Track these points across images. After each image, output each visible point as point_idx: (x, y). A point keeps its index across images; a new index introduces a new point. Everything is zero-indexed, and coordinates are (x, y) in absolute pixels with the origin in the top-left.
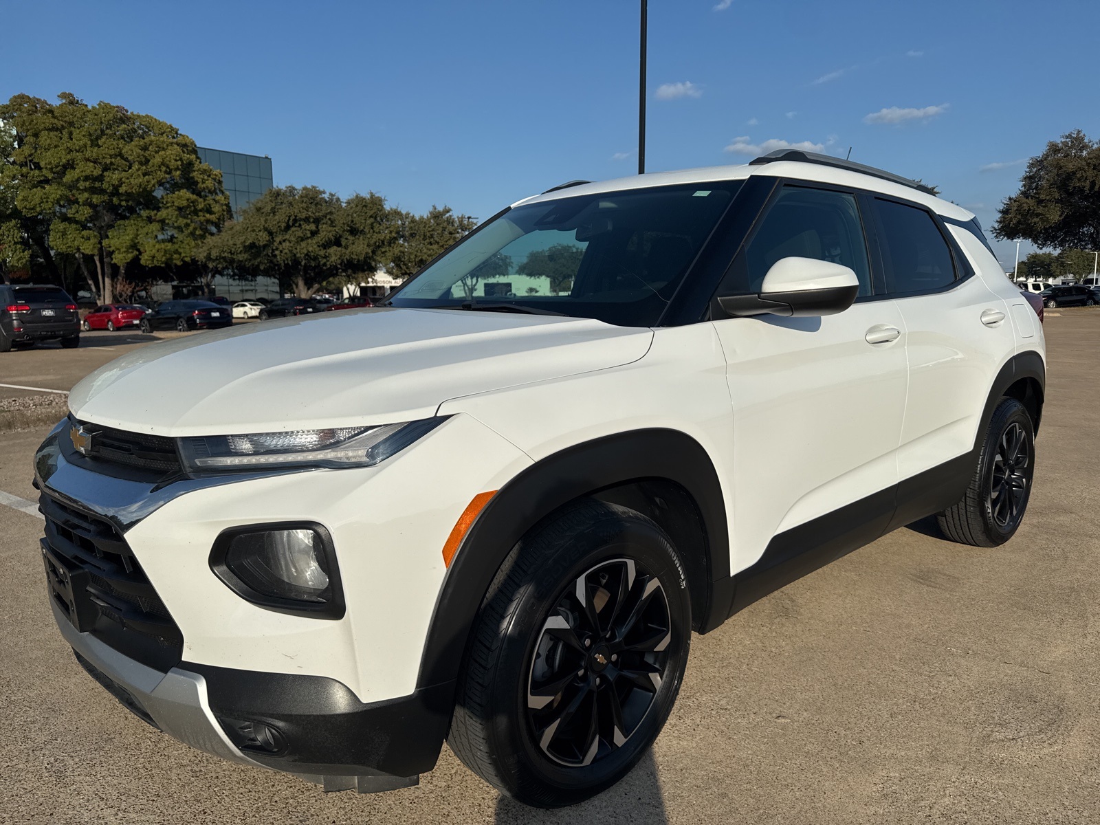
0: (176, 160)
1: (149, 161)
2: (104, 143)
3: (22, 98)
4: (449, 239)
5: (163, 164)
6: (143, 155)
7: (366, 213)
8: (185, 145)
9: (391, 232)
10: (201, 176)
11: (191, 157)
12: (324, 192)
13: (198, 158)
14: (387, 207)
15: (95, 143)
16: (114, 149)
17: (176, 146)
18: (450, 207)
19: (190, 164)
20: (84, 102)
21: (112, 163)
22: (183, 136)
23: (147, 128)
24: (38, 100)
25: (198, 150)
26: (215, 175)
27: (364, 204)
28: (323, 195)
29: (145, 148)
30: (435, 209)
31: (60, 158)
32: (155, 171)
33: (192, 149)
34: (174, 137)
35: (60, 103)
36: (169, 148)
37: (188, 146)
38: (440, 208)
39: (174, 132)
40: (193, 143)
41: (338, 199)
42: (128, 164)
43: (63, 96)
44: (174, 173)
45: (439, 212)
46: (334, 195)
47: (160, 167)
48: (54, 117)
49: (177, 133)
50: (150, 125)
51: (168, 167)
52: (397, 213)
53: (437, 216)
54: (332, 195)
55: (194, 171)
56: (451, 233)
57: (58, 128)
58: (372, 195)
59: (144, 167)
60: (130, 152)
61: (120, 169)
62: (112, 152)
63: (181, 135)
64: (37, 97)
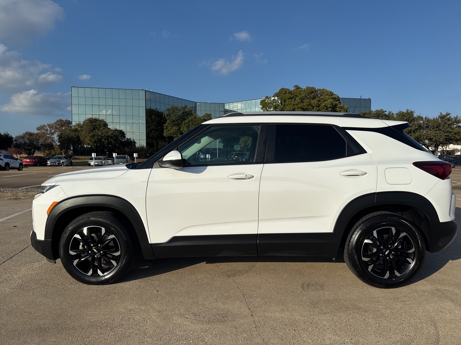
0: (330, 104)
1: (320, 105)
2: (305, 101)
3: (283, 89)
4: (448, 128)
5: (325, 106)
6: (318, 103)
7: (404, 119)
8: (335, 98)
9: (415, 126)
10: (340, 109)
11: (337, 102)
12: (386, 111)
13: (339, 102)
14: (415, 115)
15: (302, 102)
16: (308, 103)
17: (331, 99)
18: (449, 113)
19: (336, 105)
20: (302, 88)
21: (307, 108)
22: (335, 95)
23: (322, 93)
24: (287, 89)
25: (340, 99)
26: (345, 108)
27: (403, 115)
28: (385, 113)
29: (320, 101)
30: (442, 114)
31: (291, 108)
32: (322, 109)
33: (338, 99)
34: (331, 96)
35: (294, 89)
36: (329, 100)
37: (336, 98)
38: (444, 113)
39: (332, 94)
40: (338, 97)
41: (393, 114)
42: (312, 107)
43: (295, 86)
44: (329, 109)
45: (443, 115)
46: (391, 112)
47: (324, 107)
48: (292, 94)
49: (333, 94)
50: (323, 92)
51: (327, 107)
52: (420, 118)
53: (442, 117)
54: (390, 112)
55: (337, 108)
56: (449, 125)
57: (291, 98)
58: (408, 110)
59: (318, 108)
60: (314, 103)
61: (309, 110)
62: (307, 104)
63: (334, 94)
64: (287, 88)
